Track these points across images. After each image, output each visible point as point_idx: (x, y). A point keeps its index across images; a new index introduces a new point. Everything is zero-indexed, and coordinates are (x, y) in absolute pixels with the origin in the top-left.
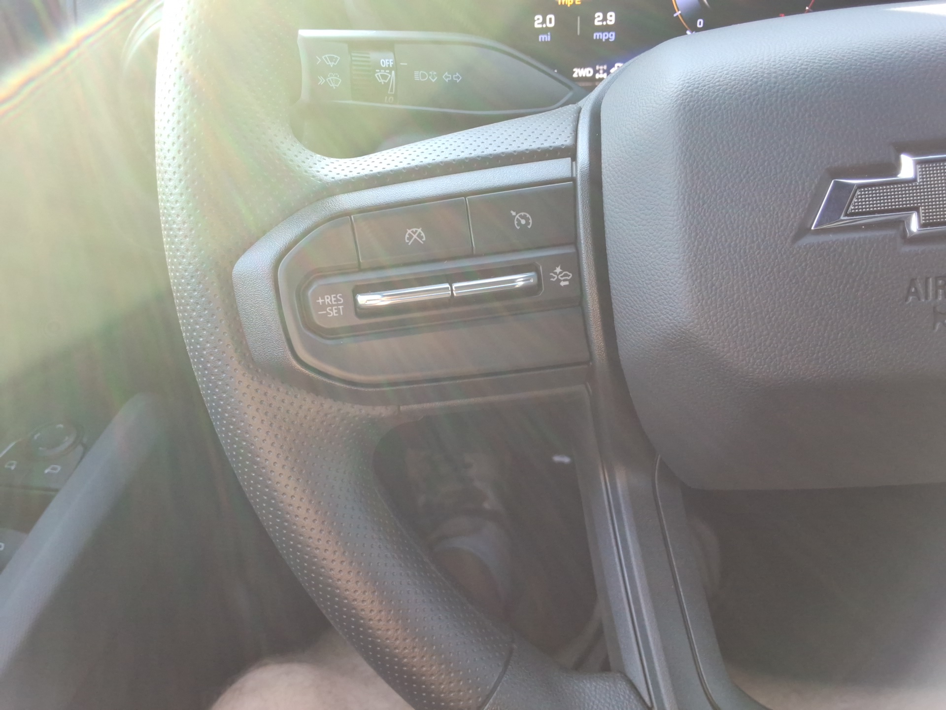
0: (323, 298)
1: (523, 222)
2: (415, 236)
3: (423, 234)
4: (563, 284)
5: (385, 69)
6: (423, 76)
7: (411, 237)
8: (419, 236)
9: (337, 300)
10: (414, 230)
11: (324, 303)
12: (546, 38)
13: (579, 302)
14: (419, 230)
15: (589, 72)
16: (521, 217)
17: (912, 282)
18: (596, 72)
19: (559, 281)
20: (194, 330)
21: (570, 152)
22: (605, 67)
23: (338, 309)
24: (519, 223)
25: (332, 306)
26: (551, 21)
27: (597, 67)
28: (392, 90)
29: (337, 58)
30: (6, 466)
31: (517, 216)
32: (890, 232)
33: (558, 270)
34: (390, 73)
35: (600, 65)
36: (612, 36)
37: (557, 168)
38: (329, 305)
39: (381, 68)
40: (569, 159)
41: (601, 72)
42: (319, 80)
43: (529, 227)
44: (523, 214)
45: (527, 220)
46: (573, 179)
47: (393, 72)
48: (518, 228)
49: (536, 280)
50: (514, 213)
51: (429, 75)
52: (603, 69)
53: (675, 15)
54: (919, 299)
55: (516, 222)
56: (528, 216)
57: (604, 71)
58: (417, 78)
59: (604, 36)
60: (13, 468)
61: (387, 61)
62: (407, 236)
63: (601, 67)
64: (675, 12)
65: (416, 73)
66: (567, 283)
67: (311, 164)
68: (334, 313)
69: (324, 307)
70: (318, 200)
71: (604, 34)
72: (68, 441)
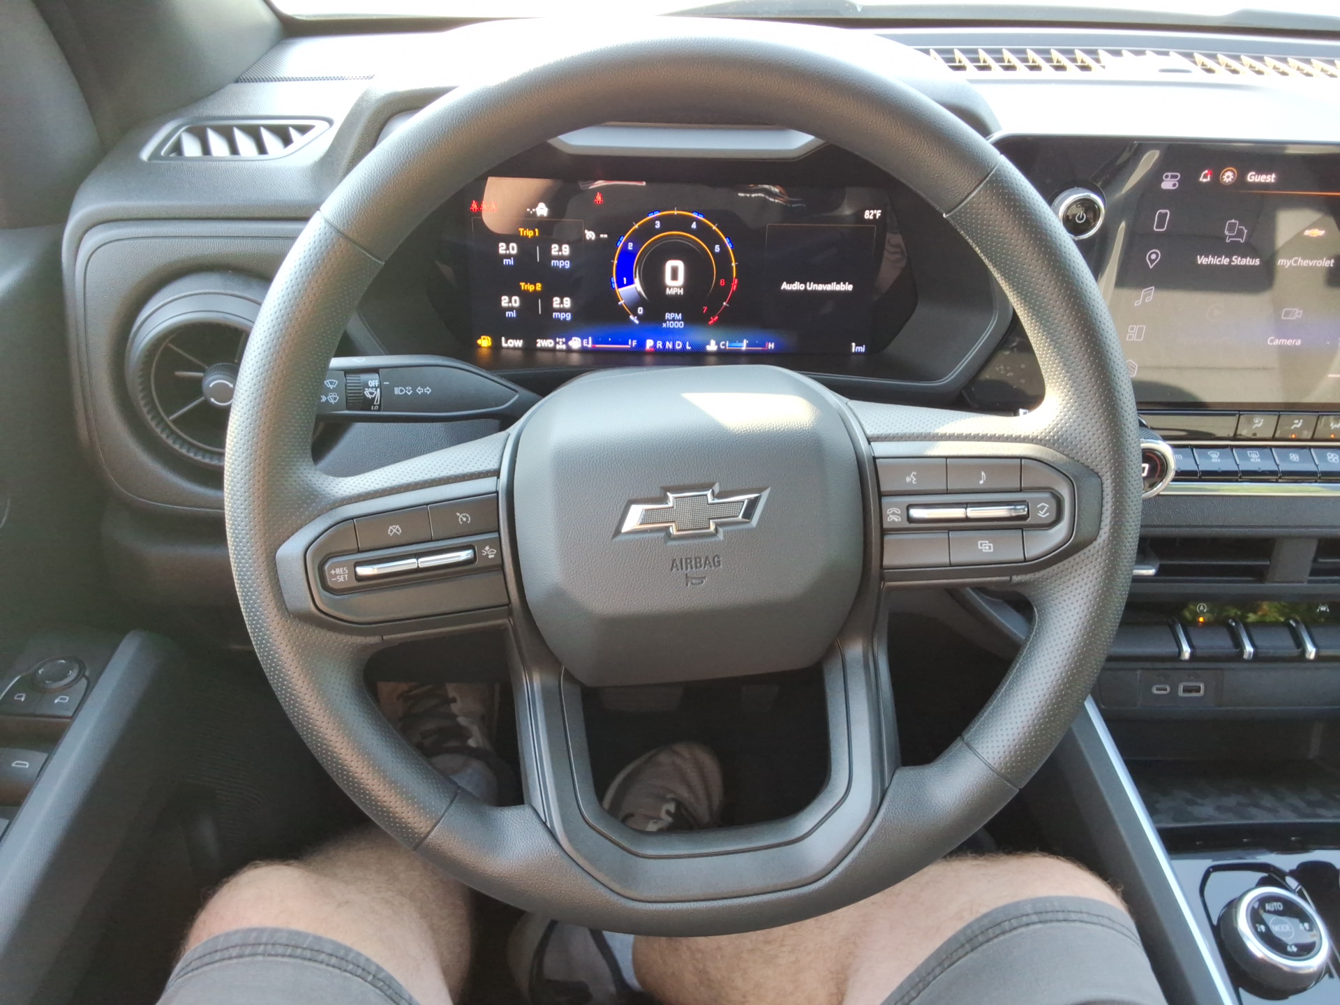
0: (335, 570)
1: (465, 519)
2: (395, 530)
3: (400, 529)
4: (490, 557)
5: (372, 388)
6: (402, 391)
7: (392, 531)
8: (398, 530)
9: (344, 571)
10: (394, 526)
11: (335, 574)
12: (513, 314)
13: (502, 567)
14: (398, 527)
15: (551, 343)
16: (463, 516)
17: (674, 560)
18: (556, 343)
19: (488, 555)
20: (249, 591)
21: (497, 473)
22: (564, 340)
23: (345, 577)
24: (462, 519)
25: (341, 575)
26: (516, 301)
27: (557, 340)
28: (377, 402)
29: (335, 383)
30: (15, 698)
31: (461, 516)
32: (662, 534)
33: (487, 548)
34: (376, 390)
35: (559, 338)
36: (568, 317)
37: (486, 485)
38: (338, 574)
39: (369, 387)
40: (496, 478)
41: (561, 343)
42: (322, 399)
43: (469, 522)
44: (464, 514)
45: (467, 518)
46: (497, 492)
47: (378, 390)
48: (461, 523)
49: (473, 556)
50: (458, 514)
51: (406, 390)
52: (562, 342)
53: (619, 303)
54: (678, 570)
55: (460, 520)
56: (468, 515)
57: (563, 343)
58: (396, 393)
59: (562, 316)
60: (23, 699)
61: (373, 381)
62: (389, 530)
63: (561, 340)
64: (619, 301)
65: (396, 389)
66: (493, 556)
67: (327, 485)
68: (341, 579)
69: (336, 575)
70: (332, 509)
71: (562, 314)
72: (72, 674)
